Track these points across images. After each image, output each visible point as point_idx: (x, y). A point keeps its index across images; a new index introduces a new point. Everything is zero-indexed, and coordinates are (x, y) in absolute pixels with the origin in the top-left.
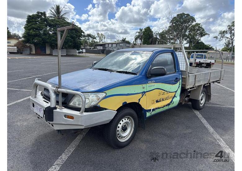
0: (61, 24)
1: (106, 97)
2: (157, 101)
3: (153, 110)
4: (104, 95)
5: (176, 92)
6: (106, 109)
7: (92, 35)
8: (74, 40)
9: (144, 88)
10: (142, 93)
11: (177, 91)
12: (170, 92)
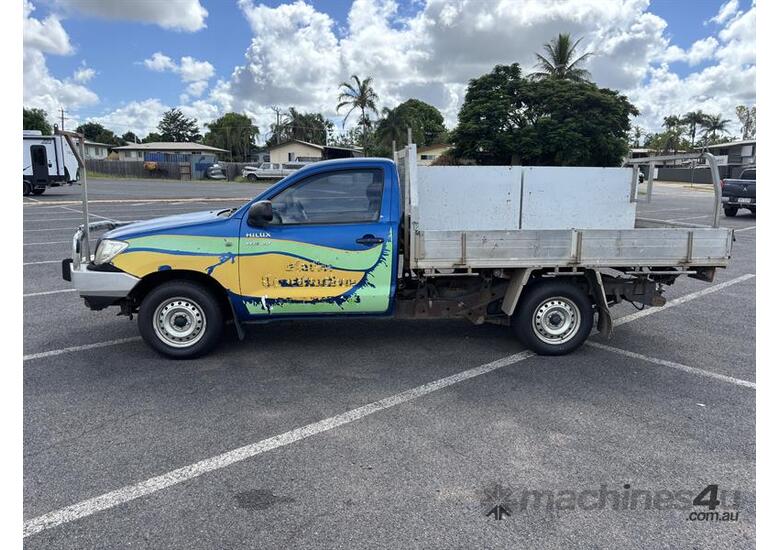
0: (558, 92)
1: (126, 251)
2: (283, 283)
3: (270, 302)
4: (124, 246)
5: (367, 271)
6: (122, 271)
7: (705, 116)
8: (594, 141)
9: (229, 245)
10: (223, 255)
11: (372, 269)
12: (334, 268)
